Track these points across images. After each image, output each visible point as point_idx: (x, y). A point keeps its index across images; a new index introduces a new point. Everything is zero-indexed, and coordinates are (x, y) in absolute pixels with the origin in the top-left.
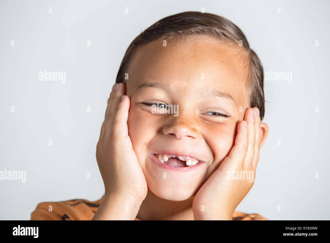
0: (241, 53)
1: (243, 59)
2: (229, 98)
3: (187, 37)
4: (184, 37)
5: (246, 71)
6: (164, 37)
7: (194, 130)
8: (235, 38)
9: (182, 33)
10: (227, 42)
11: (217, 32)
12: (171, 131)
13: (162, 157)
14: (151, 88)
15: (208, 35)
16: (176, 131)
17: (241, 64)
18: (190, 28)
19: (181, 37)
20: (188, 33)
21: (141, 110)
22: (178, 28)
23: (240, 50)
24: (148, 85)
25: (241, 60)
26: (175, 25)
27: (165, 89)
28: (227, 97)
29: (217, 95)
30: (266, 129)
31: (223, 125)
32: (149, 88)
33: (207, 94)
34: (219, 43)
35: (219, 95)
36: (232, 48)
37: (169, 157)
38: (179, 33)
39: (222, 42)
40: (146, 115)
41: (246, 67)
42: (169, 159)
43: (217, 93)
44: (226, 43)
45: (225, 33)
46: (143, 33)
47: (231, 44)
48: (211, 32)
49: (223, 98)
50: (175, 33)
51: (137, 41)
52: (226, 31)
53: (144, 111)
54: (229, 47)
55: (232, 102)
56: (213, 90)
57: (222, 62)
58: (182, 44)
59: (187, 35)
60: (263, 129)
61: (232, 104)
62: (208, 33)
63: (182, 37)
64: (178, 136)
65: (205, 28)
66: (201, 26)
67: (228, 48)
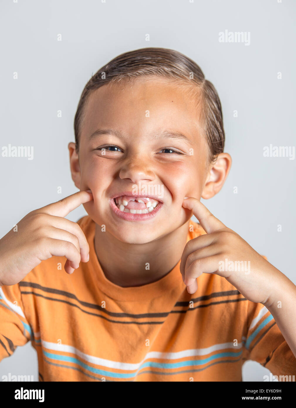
0: (192, 89)
1: (195, 95)
2: (182, 137)
3: (136, 78)
4: (133, 79)
5: (198, 107)
6: (114, 81)
7: (149, 172)
8: (186, 75)
9: (131, 75)
10: (177, 80)
11: (165, 71)
12: (126, 176)
13: (122, 201)
14: (104, 135)
15: (157, 75)
16: (131, 175)
17: (193, 101)
18: (138, 69)
19: (129, 80)
20: (136, 75)
21: (98, 156)
22: (126, 71)
23: (191, 86)
24: (101, 132)
25: (193, 96)
26: (123, 67)
27: (118, 135)
28: (180, 137)
29: (170, 136)
30: (229, 158)
31: (179, 164)
32: (102, 135)
33: (159, 137)
34: (168, 81)
35: (171, 136)
36: (182, 85)
37: (129, 201)
38: (128, 75)
39: (172, 80)
40: (103, 161)
41: (198, 102)
42: (128, 202)
43: (169, 135)
44: (175, 81)
45: (174, 71)
46: (94, 76)
47: (181, 81)
48: (159, 72)
49: (175, 139)
50: (125, 76)
51: (89, 85)
52: (176, 69)
53: (101, 157)
54: (179, 84)
55: (186, 141)
56: (165, 131)
57: (173, 101)
58: (131, 87)
59: (136, 77)
60: (226, 159)
61: (186, 143)
62: (157, 73)
63: (131, 79)
64: (133, 180)
65: (153, 68)
66: (148, 66)
67: (178, 86)
